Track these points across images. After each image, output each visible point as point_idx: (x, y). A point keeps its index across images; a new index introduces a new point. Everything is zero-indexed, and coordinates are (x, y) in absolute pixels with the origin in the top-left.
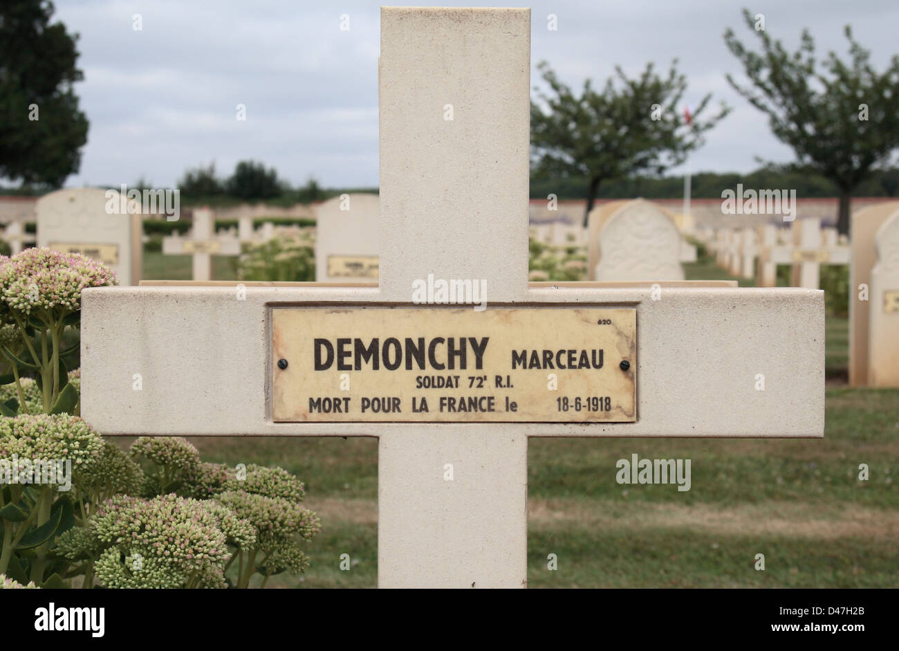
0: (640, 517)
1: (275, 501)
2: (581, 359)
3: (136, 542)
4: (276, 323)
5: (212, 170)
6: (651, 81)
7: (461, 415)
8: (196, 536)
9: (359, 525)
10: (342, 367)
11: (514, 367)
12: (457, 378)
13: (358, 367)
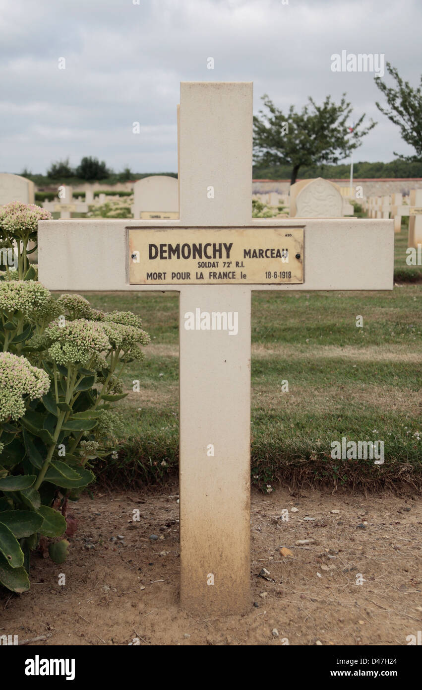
0: (315, 352)
1: (128, 327)
2: (277, 254)
3: (68, 339)
4: (130, 236)
5: (67, 163)
6: (329, 107)
7: (220, 281)
8: (96, 337)
9: (162, 357)
10: (162, 258)
11: (245, 257)
12: (217, 263)
13: (170, 257)
